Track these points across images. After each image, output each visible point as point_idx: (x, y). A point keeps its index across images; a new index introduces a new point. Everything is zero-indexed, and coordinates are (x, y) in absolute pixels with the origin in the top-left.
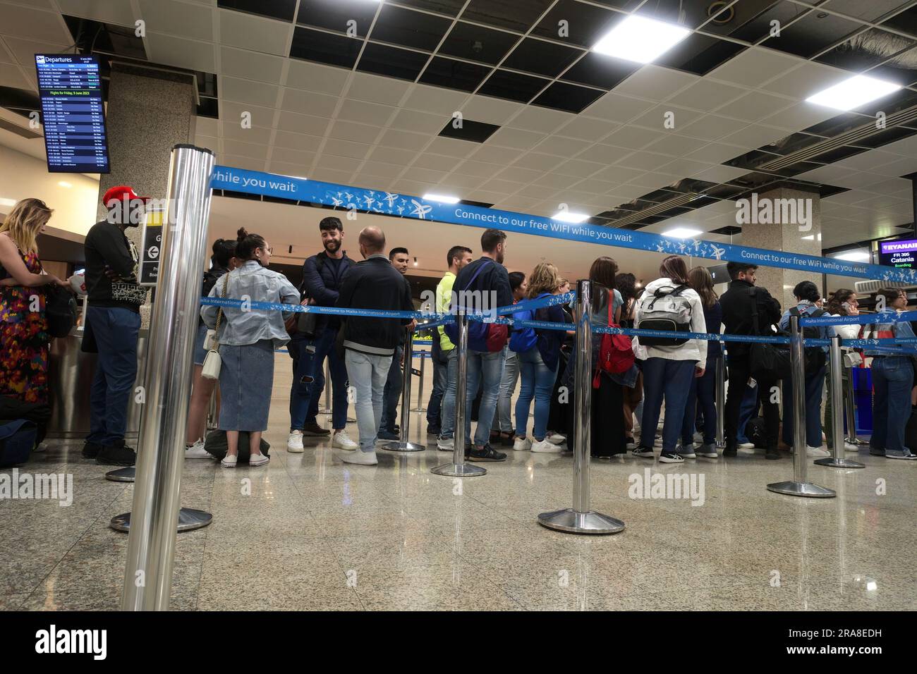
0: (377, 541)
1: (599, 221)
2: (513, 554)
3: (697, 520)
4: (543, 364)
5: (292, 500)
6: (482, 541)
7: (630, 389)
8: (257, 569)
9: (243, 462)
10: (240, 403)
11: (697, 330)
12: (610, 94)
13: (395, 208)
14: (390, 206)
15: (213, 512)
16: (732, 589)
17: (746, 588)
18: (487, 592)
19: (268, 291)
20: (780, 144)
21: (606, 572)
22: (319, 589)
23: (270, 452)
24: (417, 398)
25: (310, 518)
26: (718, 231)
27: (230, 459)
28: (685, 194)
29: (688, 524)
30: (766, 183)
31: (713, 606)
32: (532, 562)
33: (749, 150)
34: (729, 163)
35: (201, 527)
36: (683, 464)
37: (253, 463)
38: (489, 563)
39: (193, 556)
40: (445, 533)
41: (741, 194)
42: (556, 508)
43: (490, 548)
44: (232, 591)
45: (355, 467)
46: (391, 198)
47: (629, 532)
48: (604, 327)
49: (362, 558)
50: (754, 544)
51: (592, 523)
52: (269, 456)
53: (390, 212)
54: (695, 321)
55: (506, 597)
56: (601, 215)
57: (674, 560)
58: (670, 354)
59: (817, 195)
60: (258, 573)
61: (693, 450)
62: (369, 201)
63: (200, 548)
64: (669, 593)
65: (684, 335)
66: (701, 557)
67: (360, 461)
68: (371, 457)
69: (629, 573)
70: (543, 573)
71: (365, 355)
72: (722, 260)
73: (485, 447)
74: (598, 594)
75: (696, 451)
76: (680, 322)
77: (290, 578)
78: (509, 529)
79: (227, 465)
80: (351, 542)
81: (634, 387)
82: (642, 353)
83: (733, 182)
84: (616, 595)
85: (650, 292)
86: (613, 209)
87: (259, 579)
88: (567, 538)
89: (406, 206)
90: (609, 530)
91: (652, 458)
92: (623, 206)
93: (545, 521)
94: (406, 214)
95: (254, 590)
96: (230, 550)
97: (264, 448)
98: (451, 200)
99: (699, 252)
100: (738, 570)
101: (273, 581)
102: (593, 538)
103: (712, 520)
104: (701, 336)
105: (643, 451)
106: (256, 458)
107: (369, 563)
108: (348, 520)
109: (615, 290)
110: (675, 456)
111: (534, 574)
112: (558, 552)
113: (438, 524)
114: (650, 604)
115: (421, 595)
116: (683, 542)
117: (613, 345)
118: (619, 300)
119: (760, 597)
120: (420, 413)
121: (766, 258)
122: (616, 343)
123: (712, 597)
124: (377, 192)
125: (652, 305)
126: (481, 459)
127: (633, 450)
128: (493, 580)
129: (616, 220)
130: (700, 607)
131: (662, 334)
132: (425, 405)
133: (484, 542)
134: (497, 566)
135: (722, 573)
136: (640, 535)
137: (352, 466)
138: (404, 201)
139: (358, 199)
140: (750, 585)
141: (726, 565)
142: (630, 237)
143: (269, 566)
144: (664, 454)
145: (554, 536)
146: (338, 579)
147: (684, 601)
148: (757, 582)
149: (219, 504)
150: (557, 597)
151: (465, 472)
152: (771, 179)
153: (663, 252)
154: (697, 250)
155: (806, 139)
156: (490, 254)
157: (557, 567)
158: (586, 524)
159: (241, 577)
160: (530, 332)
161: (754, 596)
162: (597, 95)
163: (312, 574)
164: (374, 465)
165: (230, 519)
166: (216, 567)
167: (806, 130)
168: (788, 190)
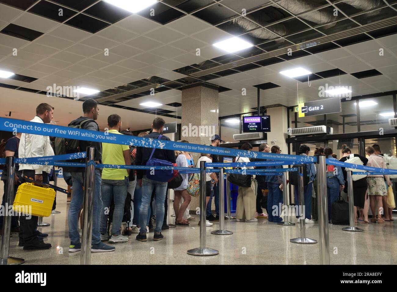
12: (113, 25)
20: (201, 64)
26: (170, 105)
28: (154, 84)
30: (194, 82)
33: (186, 65)
34: (176, 71)
41: (182, 87)
59: (217, 91)
83: (178, 80)
86: (114, 88)
92: (120, 87)
129: (116, 95)
152: (196, 81)
155: (212, 64)
162: (106, 25)
167: (213, 59)
168: (204, 87)
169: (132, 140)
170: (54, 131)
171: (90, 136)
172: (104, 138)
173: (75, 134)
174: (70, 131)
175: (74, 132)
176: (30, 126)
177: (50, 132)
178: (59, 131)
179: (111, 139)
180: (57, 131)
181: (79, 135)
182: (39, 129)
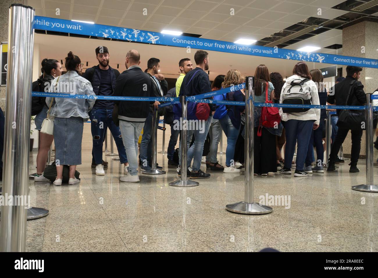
0: (139, 221)
1: (262, 43)
2: (212, 226)
3: (312, 206)
4: (232, 125)
5: (93, 202)
6: (195, 220)
7: (278, 137)
8: (73, 237)
9: (65, 182)
10: (65, 149)
11: (315, 103)
13: (138, 38)
14: (136, 36)
15: (50, 209)
16: (327, 240)
17: (336, 239)
18: (197, 245)
19: (80, 89)
21: (261, 233)
22: (107, 246)
23: (80, 177)
24: (162, 146)
25: (102, 210)
26: (330, 47)
27: (58, 181)
28: (311, 26)
29: (307, 208)
30: (357, 18)
31: (317, 248)
32: (222, 230)
34: (336, 7)
35: (43, 217)
36: (307, 177)
37: (71, 183)
38: (199, 230)
39: (39, 232)
40: (176, 216)
41: (342, 25)
42: (236, 202)
43: (199, 223)
44: (60, 249)
45: (127, 183)
46: (136, 33)
47: (274, 213)
48: (263, 103)
49: (130, 230)
50: (342, 217)
51: (255, 209)
52: (80, 179)
53: (136, 40)
54: (314, 98)
55: (207, 247)
56: (262, 40)
57: (298, 227)
58: (300, 117)
60: (74, 239)
61: (311, 169)
62: (124, 34)
63: (43, 227)
64: (294, 243)
65: (308, 106)
66: (313, 224)
67: (130, 181)
68: (136, 178)
69: (274, 234)
70: (227, 235)
71: (131, 123)
72: (322, 63)
73: (198, 171)
74: (256, 244)
75: (313, 169)
76: (305, 99)
77: (92, 242)
78: (210, 213)
79: (57, 184)
80: (125, 222)
81: (281, 136)
82: (285, 117)
83: (337, 18)
84: (266, 245)
85: (288, 83)
86: (270, 36)
87: (75, 242)
88: (242, 217)
89: (145, 37)
90: (264, 212)
91: (290, 174)
92: (275, 34)
93: (230, 209)
94: (145, 41)
95: (72, 248)
96: (59, 228)
97: (77, 175)
98: (176, 33)
99: (310, 59)
100: (331, 230)
101: (82, 243)
102: (255, 216)
103: (320, 205)
104: (317, 107)
105: (285, 171)
106: (72, 180)
107: (134, 233)
108: (123, 211)
109: (269, 82)
110: (303, 173)
111: (222, 235)
112: (236, 224)
113: (172, 211)
114: (283, 248)
115: (162, 248)
116: (304, 217)
117: (268, 112)
118: (272, 87)
119: (342, 244)
120: (164, 154)
121: (348, 61)
122: (269, 111)
123: (317, 244)
124: (128, 29)
125: (289, 90)
126: (196, 178)
127: (280, 170)
128: (200, 239)
129: (272, 43)
130: (310, 249)
131: (296, 106)
132: (166, 150)
133: (197, 220)
134: (203, 232)
135: (323, 232)
136: (280, 214)
137: (125, 183)
138: (143, 34)
139: (118, 34)
140: (337, 238)
141: (325, 228)
142: (271, 51)
143: (80, 235)
144: (297, 172)
145: (235, 216)
146: (117, 241)
147: (301, 247)
148: (342, 236)
149: (52, 205)
150: (234, 247)
151: (187, 185)
152: (360, 16)
153: (290, 59)
154: (308, 58)
156: (201, 65)
157: (235, 232)
158: (252, 209)
159: (65, 241)
160: (223, 107)
161: (339, 243)
163: (103, 239)
164: (138, 182)
165: (58, 212)
166: (51, 237)
169: (289, 54)
170: (214, 45)
171: (247, 50)
172: (260, 52)
173: (233, 48)
174: (228, 46)
175: (231, 46)
176: (193, 41)
177: (210, 46)
178: (218, 46)
179: (267, 52)
180: (216, 45)
181: (236, 49)
182: (201, 44)
